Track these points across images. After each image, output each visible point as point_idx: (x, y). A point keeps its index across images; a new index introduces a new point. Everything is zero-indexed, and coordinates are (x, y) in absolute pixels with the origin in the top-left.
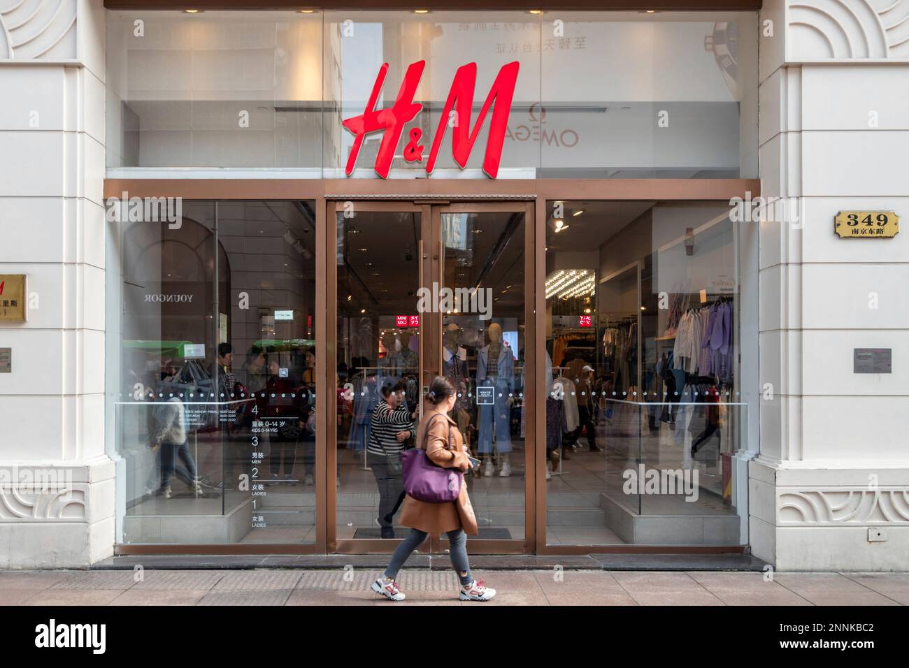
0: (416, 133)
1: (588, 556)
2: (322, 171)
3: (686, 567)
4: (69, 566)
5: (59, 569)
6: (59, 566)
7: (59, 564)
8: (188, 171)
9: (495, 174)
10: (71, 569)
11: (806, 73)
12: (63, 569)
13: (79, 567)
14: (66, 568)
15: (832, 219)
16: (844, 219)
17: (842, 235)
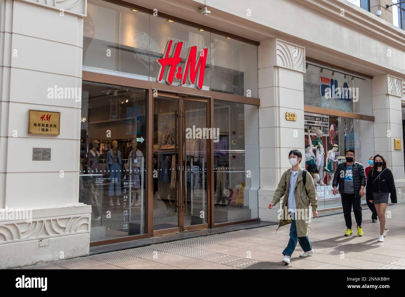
0: (180, 69)
1: (225, 227)
2: (149, 78)
3: (248, 228)
4: (80, 256)
5: (75, 258)
6: (76, 256)
7: (75, 255)
8: (102, 70)
9: (201, 88)
10: (81, 257)
11: (280, 70)
12: (77, 257)
13: (84, 255)
14: (78, 257)
15: (285, 114)
16: (287, 115)
17: (287, 119)
